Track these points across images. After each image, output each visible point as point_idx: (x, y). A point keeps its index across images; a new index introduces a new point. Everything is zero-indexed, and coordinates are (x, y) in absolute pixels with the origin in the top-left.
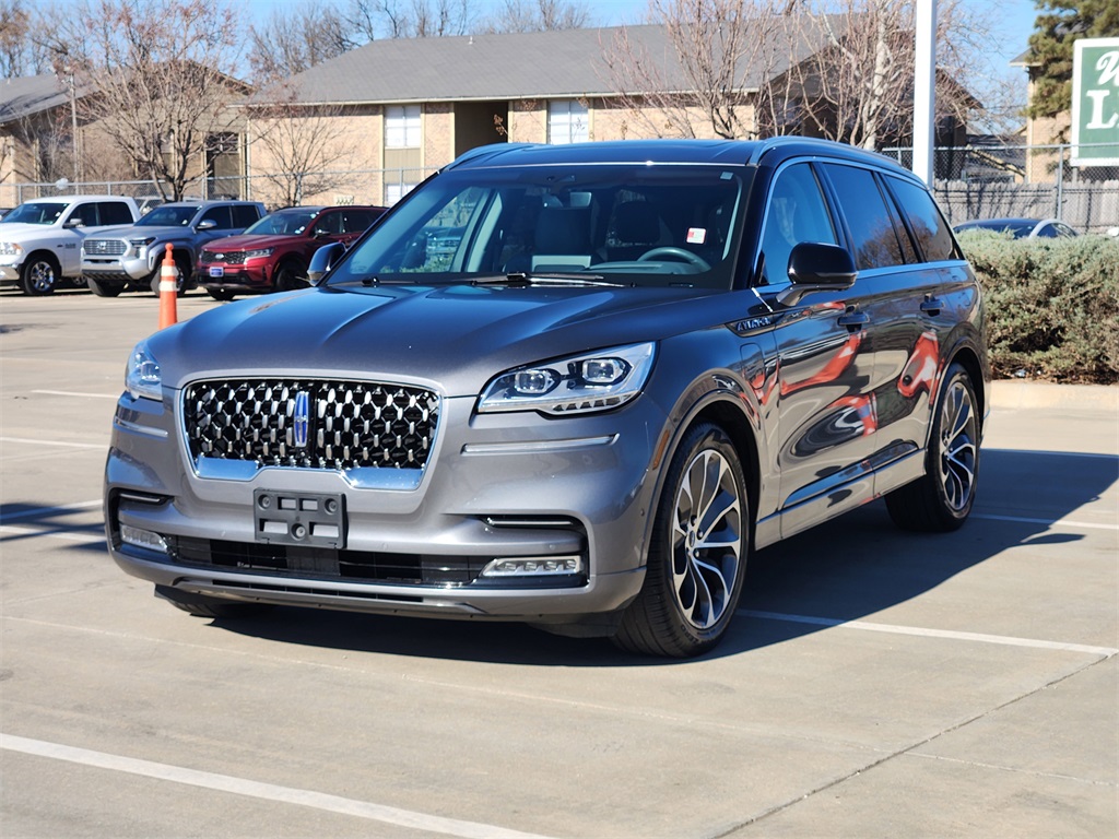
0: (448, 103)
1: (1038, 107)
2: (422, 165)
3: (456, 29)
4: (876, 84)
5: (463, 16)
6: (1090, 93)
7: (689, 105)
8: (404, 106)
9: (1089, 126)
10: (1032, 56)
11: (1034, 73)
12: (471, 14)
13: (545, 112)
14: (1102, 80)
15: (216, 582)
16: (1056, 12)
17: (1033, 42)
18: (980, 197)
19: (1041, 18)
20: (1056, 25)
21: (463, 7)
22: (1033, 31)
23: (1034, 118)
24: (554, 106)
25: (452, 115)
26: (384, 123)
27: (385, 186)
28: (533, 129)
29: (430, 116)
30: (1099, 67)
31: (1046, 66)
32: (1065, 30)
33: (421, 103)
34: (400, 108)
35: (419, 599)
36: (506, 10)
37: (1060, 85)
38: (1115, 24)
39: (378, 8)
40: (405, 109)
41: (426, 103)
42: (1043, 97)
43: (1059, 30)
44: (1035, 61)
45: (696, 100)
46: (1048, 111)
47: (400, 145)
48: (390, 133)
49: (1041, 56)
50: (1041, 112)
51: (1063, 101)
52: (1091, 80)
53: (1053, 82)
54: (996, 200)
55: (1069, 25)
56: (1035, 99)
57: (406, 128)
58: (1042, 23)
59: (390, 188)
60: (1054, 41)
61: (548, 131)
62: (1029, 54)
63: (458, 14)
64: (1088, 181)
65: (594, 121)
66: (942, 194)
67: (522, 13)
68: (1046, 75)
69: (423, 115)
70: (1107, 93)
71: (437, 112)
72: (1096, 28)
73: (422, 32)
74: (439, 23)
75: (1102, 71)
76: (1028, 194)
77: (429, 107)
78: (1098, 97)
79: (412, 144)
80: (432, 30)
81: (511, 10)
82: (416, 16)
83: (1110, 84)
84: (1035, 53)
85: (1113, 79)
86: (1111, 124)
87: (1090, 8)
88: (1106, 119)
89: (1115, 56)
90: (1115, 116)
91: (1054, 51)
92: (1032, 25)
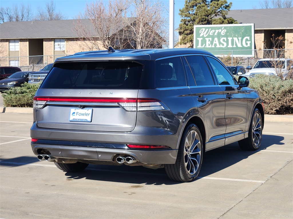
0: (27, 39)
1: (182, 42)
2: (20, 56)
3: (26, 19)
5: (28, 16)
6: (198, 39)
7: (97, 40)
8: (14, 40)
9: (198, 47)
10: (180, 29)
11: (180, 33)
12: (30, 15)
13: (53, 42)
14: (201, 35)
16: (186, 18)
17: (180, 26)
19: (182, 20)
20: (186, 21)
21: (28, 14)
22: (180, 23)
23: (181, 44)
24: (56, 40)
25: (28, 42)
26: (9, 44)
27: (9, 61)
28: (50, 46)
29: (22, 43)
30: (200, 32)
31: (184, 32)
32: (188, 23)
33: (19, 39)
34: (13, 40)
36: (39, 15)
37: (187, 36)
38: (201, 22)
39: (5, 14)
40: (15, 41)
41: (21, 39)
42: (184, 39)
43: (186, 23)
45: (99, 39)
46: (184, 43)
47: (14, 50)
48: (11, 47)
49: (183, 29)
50: (183, 43)
51: (188, 40)
52: (198, 35)
53: (186, 35)
55: (189, 22)
56: (181, 40)
57: (15, 46)
59: (11, 62)
60: (186, 25)
61: (54, 47)
62: (179, 28)
63: (26, 15)
65: (67, 44)
67: (44, 15)
68: (184, 34)
69: (20, 42)
70: (202, 39)
71: (24, 42)
72: (196, 22)
73: (17, 20)
74: (21, 18)
75: (201, 33)
77: (21, 40)
78: (200, 39)
79: (17, 50)
80: (20, 20)
81: (41, 15)
82: (15, 16)
83: (203, 37)
84: (181, 28)
85: (204, 35)
86: (203, 46)
87: (194, 17)
88: (202, 45)
89: (204, 29)
90: (204, 45)
91: (186, 28)
92: (180, 21)
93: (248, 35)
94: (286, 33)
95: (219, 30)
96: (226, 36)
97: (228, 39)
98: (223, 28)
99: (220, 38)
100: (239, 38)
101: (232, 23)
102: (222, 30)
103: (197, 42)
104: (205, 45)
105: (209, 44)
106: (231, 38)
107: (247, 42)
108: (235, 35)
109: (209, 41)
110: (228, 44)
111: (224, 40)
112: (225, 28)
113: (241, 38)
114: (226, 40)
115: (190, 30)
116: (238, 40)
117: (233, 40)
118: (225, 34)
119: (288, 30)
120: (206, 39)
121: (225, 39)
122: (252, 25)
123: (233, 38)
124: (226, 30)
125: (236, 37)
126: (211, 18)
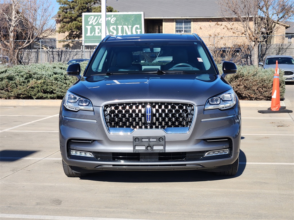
1: (61, 30)
4: (13, 23)
6: (87, 27)
9: (87, 35)
11: (58, 22)
14: (90, 23)
15: (113, 165)
16: (64, 6)
17: (59, 13)
18: (62, 53)
19: (61, 7)
23: (59, 33)
30: (89, 20)
31: (62, 20)
35: (185, 165)
37: (67, 24)
38: (80, 9)
42: (62, 27)
43: (66, 10)
44: (59, 18)
46: (64, 31)
49: (61, 17)
51: (68, 29)
52: (87, 23)
53: (65, 24)
54: (66, 54)
58: (61, 8)
60: (64, 13)
64: (90, 49)
66: (51, 52)
68: (63, 22)
70: (91, 27)
76: (74, 52)
78: (89, 27)
83: (92, 24)
84: (59, 16)
85: (93, 23)
86: (92, 35)
87: (74, 5)
88: (91, 33)
89: (93, 17)
90: (93, 33)
91: (65, 16)
92: (58, 9)
93: (138, 23)
94: (163, 23)
95: (108, 18)
96: (116, 24)
97: (118, 27)
98: (113, 15)
99: (110, 26)
100: (129, 26)
101: (111, 11)
102: (111, 18)
103: (86, 29)
104: (95, 33)
105: (98, 32)
106: (121, 26)
107: (137, 30)
108: (125, 23)
109: (98, 29)
110: (117, 33)
111: (113, 28)
112: (115, 16)
113: (131, 26)
114: (115, 29)
115: (70, 18)
116: (128, 28)
117: (122, 28)
118: (114, 22)
119: (165, 19)
120: (95, 27)
121: (115, 27)
122: (142, 13)
123: (123, 26)
124: (115, 18)
125: (125, 25)
126: (90, 6)
